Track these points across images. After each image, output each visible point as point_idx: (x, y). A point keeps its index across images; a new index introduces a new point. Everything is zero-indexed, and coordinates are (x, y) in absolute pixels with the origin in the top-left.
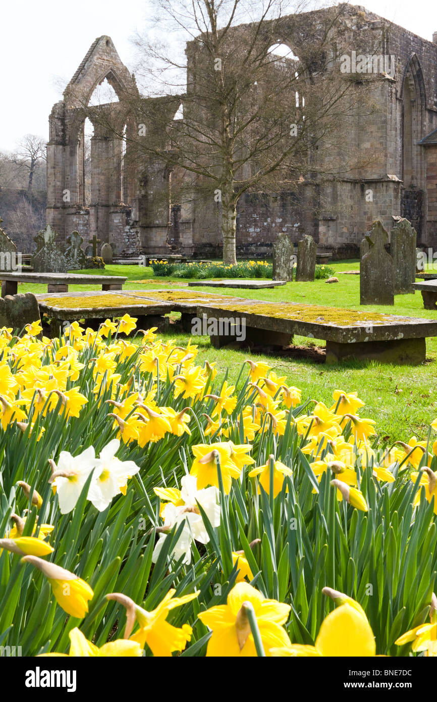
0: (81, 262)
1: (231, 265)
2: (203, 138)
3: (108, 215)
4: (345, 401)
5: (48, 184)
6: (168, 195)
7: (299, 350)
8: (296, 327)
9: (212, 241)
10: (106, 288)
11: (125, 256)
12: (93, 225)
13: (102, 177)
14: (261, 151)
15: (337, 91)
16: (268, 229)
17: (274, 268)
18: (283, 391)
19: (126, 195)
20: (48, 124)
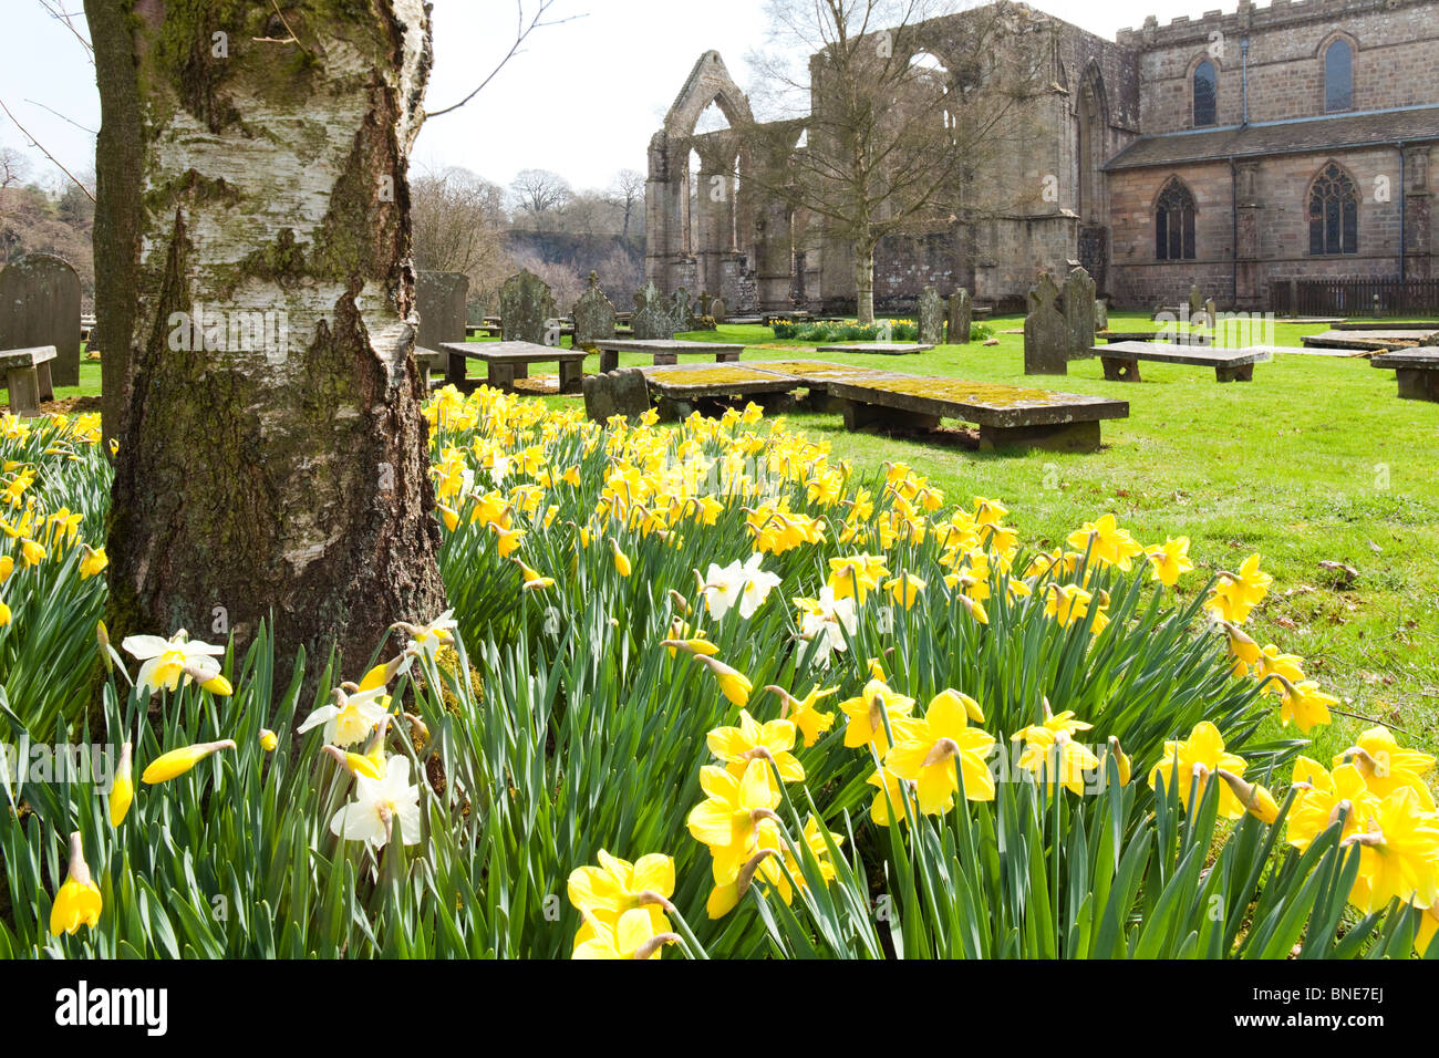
0: (688, 322)
1: (868, 325)
2: (832, 172)
3: (719, 263)
4: (987, 509)
5: (647, 228)
6: (790, 242)
7: (948, 433)
8: (944, 407)
9: (844, 293)
10: (720, 359)
11: (740, 314)
12: (701, 277)
13: (711, 219)
14: (903, 186)
15: (995, 110)
16: (912, 279)
17: (920, 328)
18: (923, 493)
19: (739, 240)
20: (646, 157)
